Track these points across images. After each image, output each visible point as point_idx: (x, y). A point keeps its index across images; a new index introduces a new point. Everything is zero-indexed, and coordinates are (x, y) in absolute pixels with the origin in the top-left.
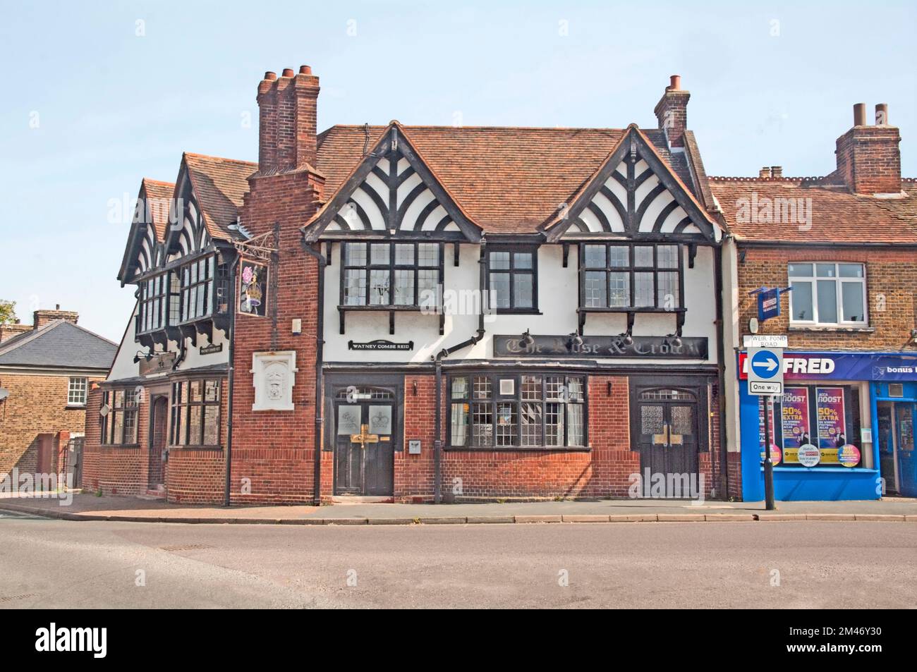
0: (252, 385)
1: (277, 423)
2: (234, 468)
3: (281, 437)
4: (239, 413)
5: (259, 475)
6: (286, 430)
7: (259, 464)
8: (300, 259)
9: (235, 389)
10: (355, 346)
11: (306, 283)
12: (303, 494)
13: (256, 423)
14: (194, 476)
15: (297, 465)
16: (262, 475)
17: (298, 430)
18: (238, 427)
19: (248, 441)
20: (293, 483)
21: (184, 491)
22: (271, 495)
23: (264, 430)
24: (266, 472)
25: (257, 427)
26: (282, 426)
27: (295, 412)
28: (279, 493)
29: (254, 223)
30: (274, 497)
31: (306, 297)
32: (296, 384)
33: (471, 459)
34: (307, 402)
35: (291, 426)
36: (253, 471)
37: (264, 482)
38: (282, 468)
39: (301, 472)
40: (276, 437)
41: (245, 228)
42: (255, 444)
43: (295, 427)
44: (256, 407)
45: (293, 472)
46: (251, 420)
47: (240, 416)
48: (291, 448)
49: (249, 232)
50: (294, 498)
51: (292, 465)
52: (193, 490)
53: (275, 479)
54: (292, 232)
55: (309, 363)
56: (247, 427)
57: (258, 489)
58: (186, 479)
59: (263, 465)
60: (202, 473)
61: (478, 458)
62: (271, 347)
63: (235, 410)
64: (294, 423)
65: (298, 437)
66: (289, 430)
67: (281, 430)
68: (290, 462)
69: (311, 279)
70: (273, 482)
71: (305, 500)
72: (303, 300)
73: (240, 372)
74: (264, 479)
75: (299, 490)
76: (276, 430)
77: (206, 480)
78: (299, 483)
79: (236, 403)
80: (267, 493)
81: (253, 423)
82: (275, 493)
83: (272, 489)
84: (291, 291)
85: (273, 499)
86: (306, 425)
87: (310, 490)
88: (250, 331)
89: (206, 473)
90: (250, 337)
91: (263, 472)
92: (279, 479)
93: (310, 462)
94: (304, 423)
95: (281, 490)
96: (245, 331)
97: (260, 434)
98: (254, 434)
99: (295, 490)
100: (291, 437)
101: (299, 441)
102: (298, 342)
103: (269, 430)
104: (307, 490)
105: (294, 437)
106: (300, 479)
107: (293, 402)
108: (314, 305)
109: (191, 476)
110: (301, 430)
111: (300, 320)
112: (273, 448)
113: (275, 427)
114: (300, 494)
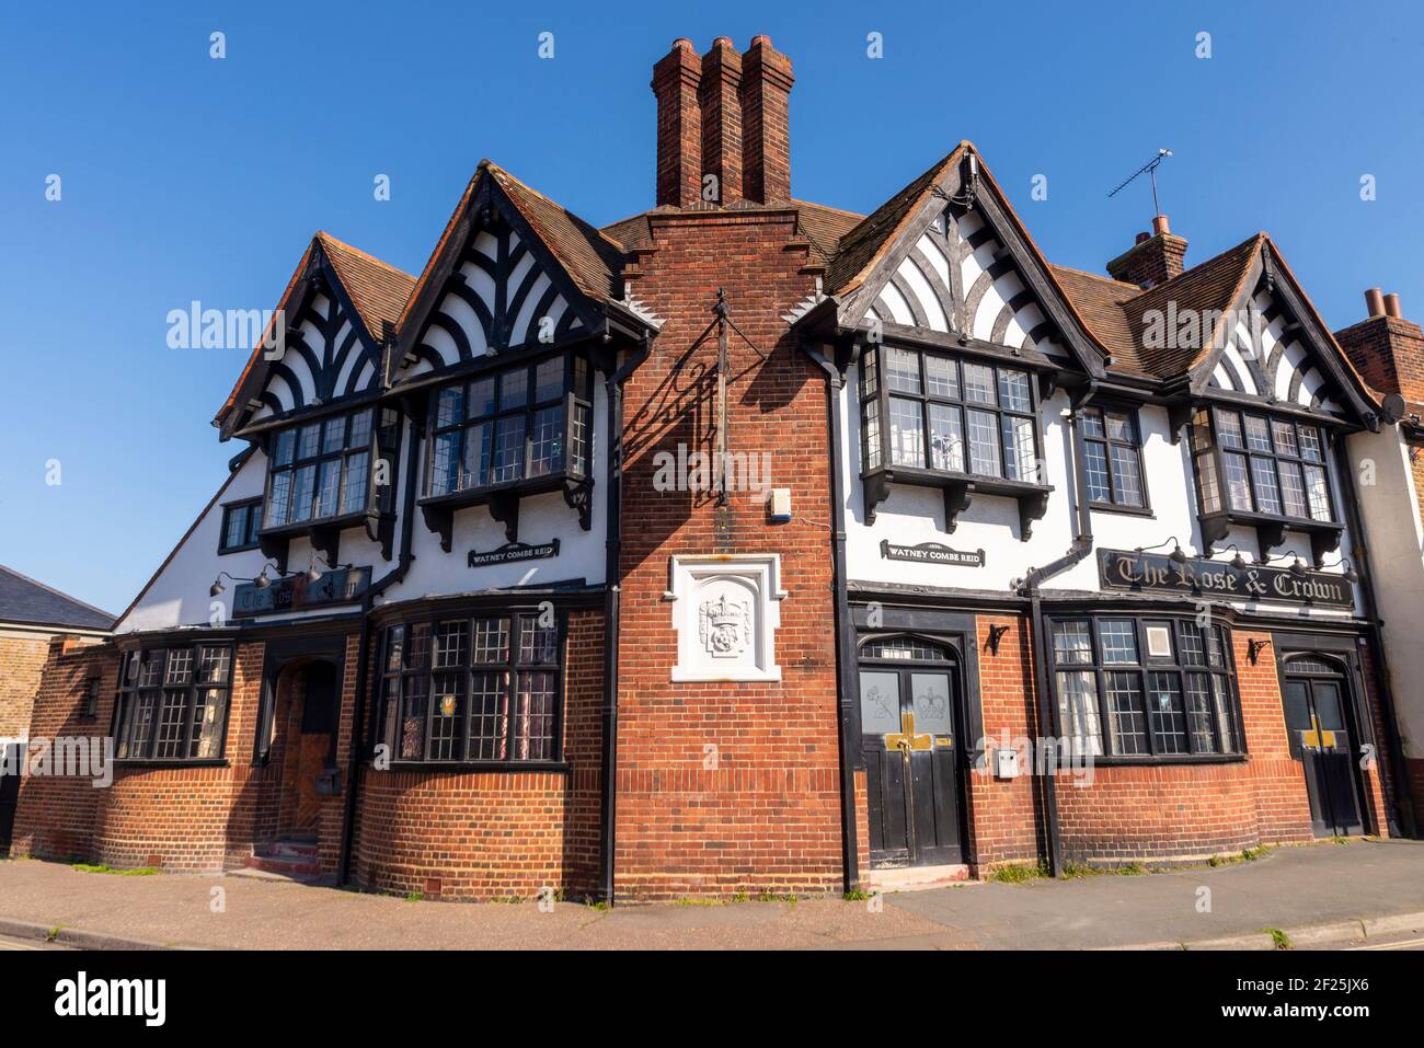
0: (670, 625)
1: (738, 709)
2: (624, 813)
3: (751, 741)
4: (637, 686)
5: (695, 829)
6: (762, 725)
7: (694, 804)
8: (782, 371)
9: (625, 634)
10: (894, 551)
11: (798, 418)
12: (816, 870)
13: (683, 710)
14: (487, 834)
15: (796, 804)
16: (701, 829)
17: (790, 725)
18: (634, 718)
19: (661, 749)
20: (788, 845)
21: (456, 870)
22: (729, 876)
23: (705, 725)
24: (710, 821)
25: (686, 717)
26: (752, 716)
27: (785, 685)
28: (750, 870)
29: (667, 299)
30: (736, 880)
31: (799, 446)
32: (784, 624)
33: (1114, 781)
34: (815, 663)
35: (775, 717)
36: (676, 820)
37: (708, 845)
38: (754, 812)
39: (807, 821)
40: (736, 741)
41: (642, 305)
42: (679, 757)
43: (785, 717)
44: (678, 674)
45: (786, 820)
46: (669, 702)
47: (639, 695)
48: (779, 765)
49: (654, 314)
50: (790, 880)
51: (783, 804)
52: (486, 866)
53: (737, 837)
54: (759, 320)
55: (814, 579)
56: (658, 718)
57: (692, 862)
58: (463, 841)
59: (704, 804)
60: (513, 826)
61: (1127, 780)
62: (717, 544)
63: (625, 679)
64: (783, 709)
65: (794, 740)
66: (769, 725)
67: (751, 725)
68: (776, 796)
69: (812, 411)
70: (734, 845)
71: (821, 885)
72: (791, 452)
73: (637, 596)
74: (709, 837)
75: (804, 862)
76: (737, 725)
77: (525, 842)
78: (804, 845)
79: (628, 664)
80: (717, 871)
81: (674, 710)
82: (737, 871)
83: (730, 862)
84: (762, 433)
85: (733, 885)
86: (814, 713)
87: (834, 862)
88: (661, 510)
89: (526, 827)
90: (660, 524)
91: (702, 821)
92: (747, 837)
93: (829, 796)
94: (810, 709)
95: (754, 862)
96: (648, 510)
97: (694, 733)
98: (675, 733)
99: (794, 862)
100: (775, 741)
101: (797, 749)
102: (785, 536)
103: (717, 725)
104: (825, 862)
105: (784, 740)
106: (805, 837)
107: (777, 663)
108: (821, 462)
109: (478, 834)
110: (802, 725)
111: (788, 491)
112: (730, 765)
113: (734, 717)
114: (807, 870)
